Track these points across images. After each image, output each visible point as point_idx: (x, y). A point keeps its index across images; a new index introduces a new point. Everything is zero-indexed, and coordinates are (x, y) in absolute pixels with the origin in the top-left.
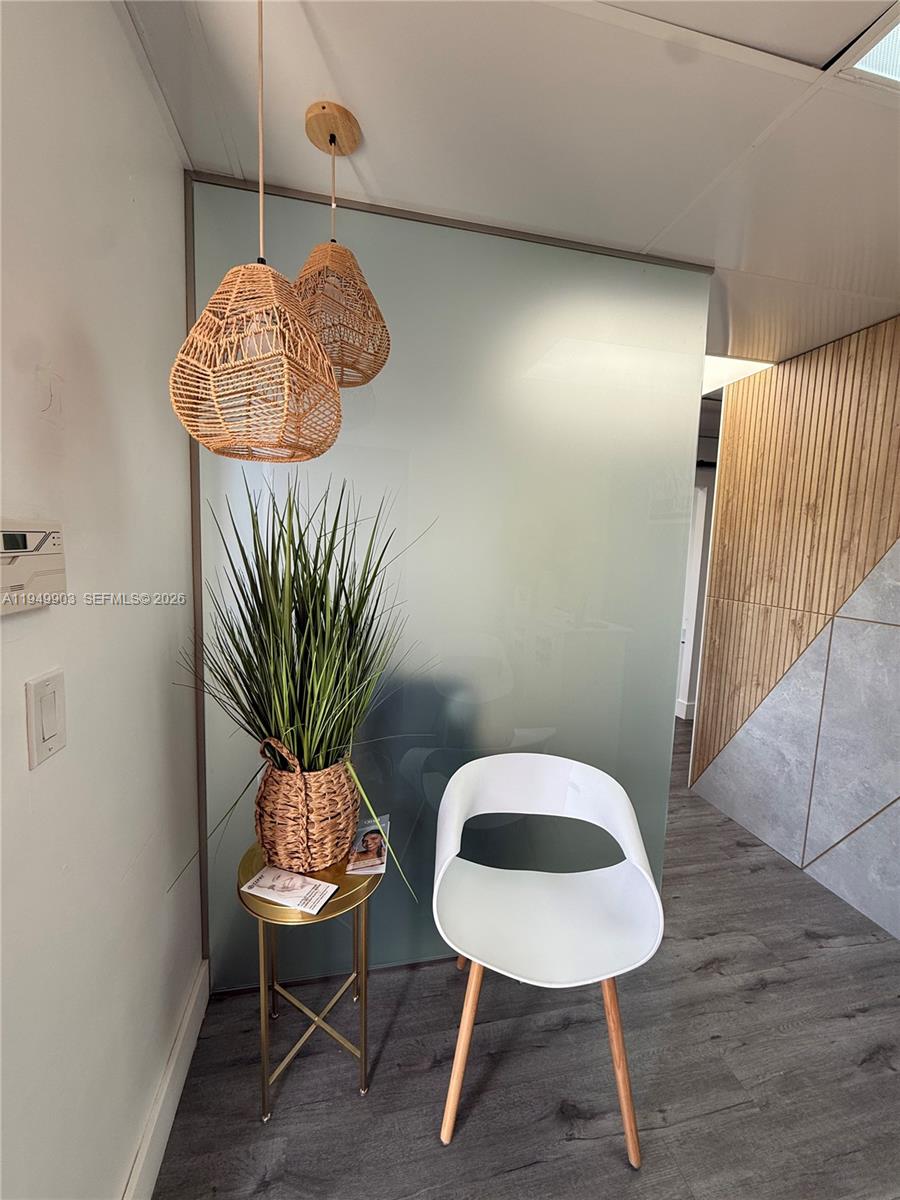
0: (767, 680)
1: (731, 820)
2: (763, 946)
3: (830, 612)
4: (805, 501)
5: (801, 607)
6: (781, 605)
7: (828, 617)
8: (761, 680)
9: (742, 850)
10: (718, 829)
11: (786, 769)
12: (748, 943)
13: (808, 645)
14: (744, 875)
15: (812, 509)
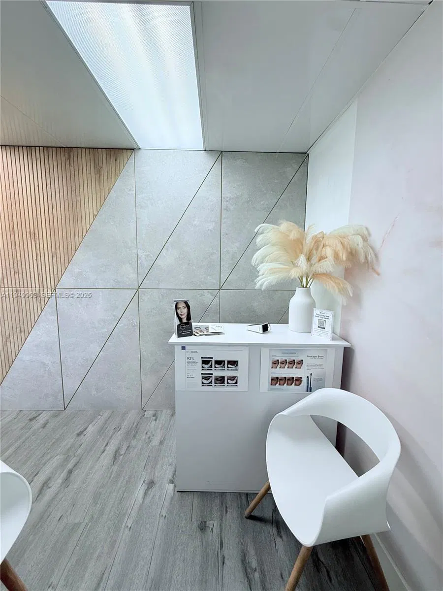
0: (26, 328)
1: (21, 411)
2: (63, 456)
3: (53, 286)
4: (28, 230)
5: (37, 286)
6: (26, 286)
7: (53, 289)
8: (22, 329)
9: (33, 422)
10: (16, 420)
11: (47, 369)
12: (56, 460)
13: (45, 305)
14: (40, 432)
15: (33, 235)
